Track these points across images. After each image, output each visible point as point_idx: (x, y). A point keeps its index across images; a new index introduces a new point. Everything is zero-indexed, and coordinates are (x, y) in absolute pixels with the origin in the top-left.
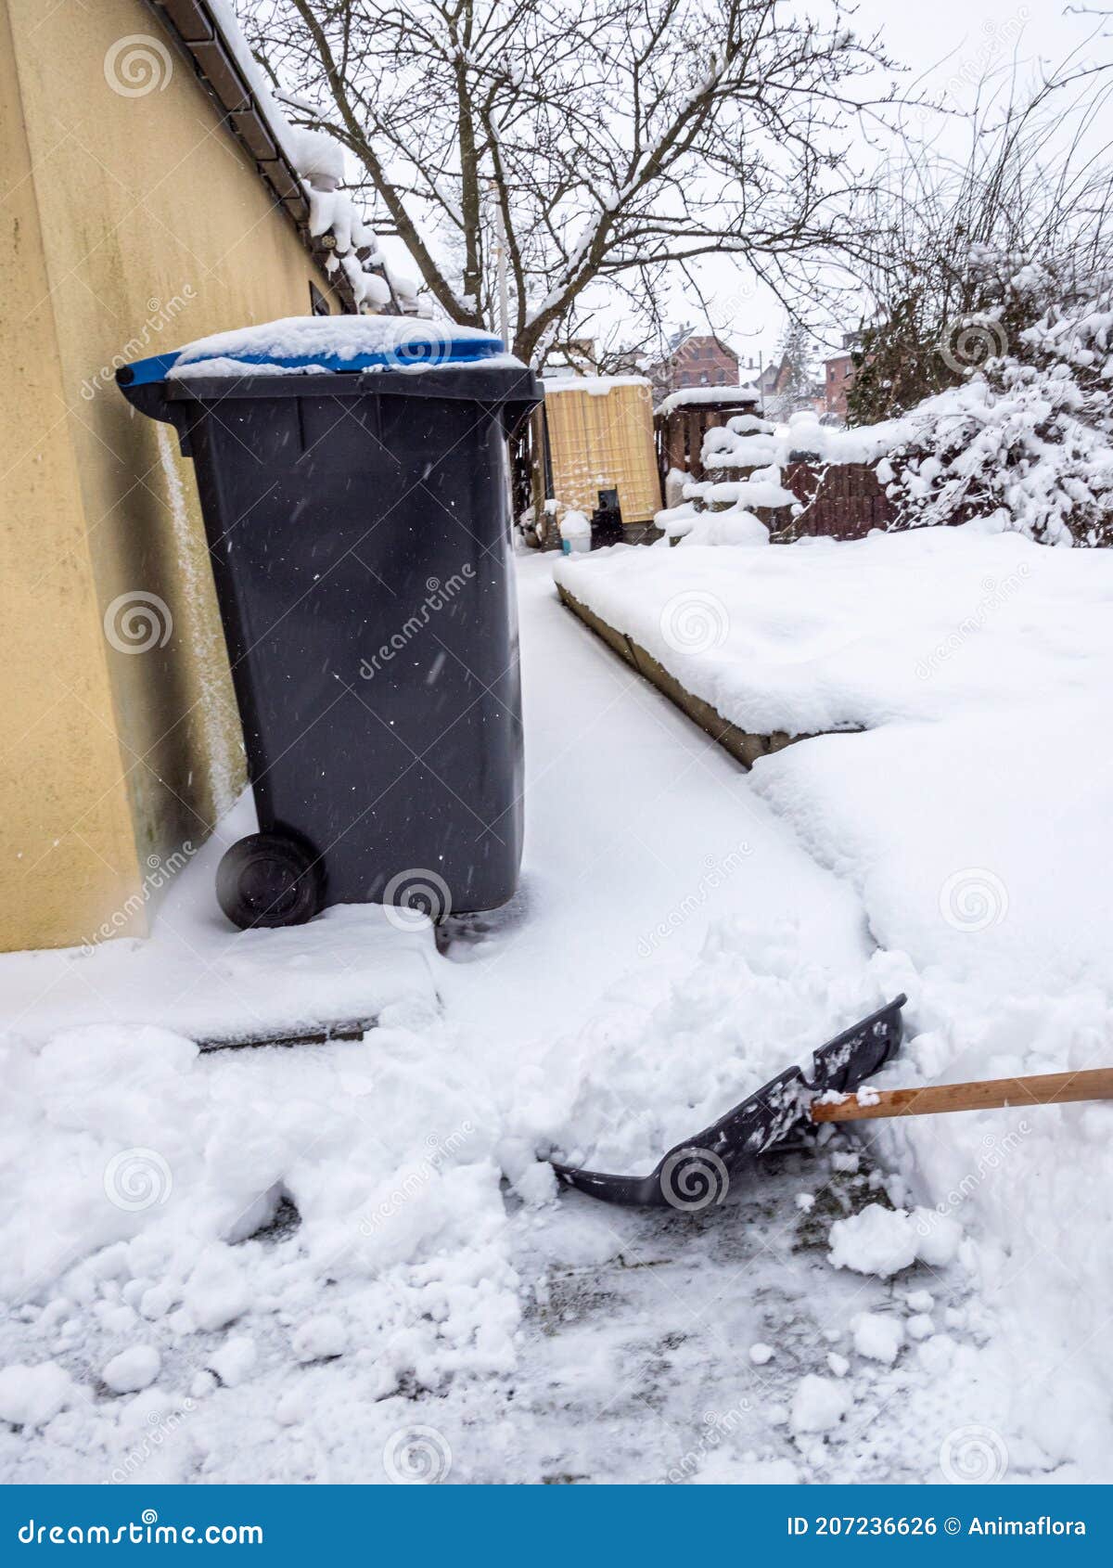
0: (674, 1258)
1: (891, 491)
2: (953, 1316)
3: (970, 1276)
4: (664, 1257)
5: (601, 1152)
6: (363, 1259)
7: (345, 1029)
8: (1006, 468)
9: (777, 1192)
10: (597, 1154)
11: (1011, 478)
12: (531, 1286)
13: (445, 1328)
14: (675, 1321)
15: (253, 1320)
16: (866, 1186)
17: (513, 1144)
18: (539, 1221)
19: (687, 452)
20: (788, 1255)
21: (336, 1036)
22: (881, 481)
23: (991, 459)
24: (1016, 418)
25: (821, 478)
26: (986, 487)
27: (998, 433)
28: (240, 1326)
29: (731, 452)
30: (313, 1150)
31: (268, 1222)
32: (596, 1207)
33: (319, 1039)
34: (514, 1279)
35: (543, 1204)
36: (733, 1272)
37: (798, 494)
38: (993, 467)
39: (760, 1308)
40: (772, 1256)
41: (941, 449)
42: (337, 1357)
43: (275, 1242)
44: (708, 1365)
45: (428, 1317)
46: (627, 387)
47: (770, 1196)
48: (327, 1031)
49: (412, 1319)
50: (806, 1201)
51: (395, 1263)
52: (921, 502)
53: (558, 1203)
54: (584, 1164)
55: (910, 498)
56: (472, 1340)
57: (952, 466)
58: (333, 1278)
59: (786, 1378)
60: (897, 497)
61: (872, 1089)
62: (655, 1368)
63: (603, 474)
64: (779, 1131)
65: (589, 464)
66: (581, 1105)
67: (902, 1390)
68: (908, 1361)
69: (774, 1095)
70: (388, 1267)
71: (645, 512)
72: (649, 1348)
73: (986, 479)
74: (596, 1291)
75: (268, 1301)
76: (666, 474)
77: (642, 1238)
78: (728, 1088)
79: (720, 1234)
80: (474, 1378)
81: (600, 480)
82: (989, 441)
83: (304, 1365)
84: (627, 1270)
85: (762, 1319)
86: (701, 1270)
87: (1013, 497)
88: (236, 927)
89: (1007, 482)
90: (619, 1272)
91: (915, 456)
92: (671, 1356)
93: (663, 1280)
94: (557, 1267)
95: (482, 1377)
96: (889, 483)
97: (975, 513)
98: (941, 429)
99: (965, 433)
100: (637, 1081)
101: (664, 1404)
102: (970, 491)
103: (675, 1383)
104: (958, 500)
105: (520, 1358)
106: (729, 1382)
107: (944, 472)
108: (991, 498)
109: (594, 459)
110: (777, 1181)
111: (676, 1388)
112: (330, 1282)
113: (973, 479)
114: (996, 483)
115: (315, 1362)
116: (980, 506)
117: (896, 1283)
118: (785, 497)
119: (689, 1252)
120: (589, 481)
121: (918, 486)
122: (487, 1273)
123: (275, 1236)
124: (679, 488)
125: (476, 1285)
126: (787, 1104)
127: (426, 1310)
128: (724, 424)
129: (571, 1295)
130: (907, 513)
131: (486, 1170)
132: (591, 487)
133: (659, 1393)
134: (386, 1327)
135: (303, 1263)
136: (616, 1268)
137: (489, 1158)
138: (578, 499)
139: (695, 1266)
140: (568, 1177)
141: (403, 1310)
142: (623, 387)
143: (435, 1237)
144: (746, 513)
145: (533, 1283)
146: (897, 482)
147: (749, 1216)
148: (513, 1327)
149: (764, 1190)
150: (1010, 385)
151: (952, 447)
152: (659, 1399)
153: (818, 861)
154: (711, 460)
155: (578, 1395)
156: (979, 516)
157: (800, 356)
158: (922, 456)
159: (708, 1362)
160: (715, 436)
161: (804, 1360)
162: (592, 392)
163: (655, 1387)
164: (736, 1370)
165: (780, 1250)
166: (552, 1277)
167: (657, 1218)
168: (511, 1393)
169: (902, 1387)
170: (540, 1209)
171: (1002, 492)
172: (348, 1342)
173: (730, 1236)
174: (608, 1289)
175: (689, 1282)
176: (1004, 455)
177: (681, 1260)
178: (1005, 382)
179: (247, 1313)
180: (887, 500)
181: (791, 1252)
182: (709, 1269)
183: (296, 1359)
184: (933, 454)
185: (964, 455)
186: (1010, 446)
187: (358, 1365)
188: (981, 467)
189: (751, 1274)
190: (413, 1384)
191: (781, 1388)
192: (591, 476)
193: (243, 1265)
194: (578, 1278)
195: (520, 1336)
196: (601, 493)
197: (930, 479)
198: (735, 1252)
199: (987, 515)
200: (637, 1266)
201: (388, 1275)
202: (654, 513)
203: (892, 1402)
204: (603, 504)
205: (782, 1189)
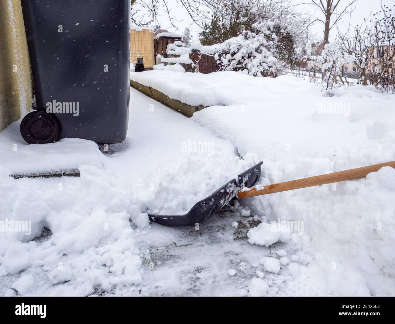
0: (194, 243)
1: (218, 62)
2: (294, 257)
3: (296, 245)
4: (190, 243)
5: (166, 209)
6: (78, 246)
7: (69, 172)
8: (247, 58)
9: (225, 223)
10: (164, 210)
11: (249, 61)
12: (143, 254)
13: (112, 269)
14: (198, 263)
15: (32, 269)
16: (253, 220)
17: (133, 207)
18: (144, 232)
19: (162, 50)
20: (233, 241)
21: (65, 174)
22: (216, 59)
23: (244, 56)
24: (251, 46)
25: (200, 57)
26: (242, 63)
27: (246, 49)
28: (27, 272)
29: (175, 51)
30: (58, 207)
31: (39, 235)
32: (164, 228)
33: (59, 175)
34: (137, 251)
35: (145, 227)
36: (215, 247)
37: (193, 61)
38: (244, 58)
39: (227, 258)
40: (228, 241)
41: (231, 52)
42: (68, 281)
43: (41, 242)
44: (213, 277)
45: (105, 265)
46: (147, 30)
47: (223, 224)
48: (62, 173)
49: (98, 266)
50: (236, 224)
51: (91, 247)
52: (226, 66)
53: (150, 227)
54: (159, 213)
55: (223, 64)
56: (123, 273)
57: (234, 57)
58: (66, 253)
59: (242, 280)
60: (220, 64)
61: (260, 185)
62: (194, 280)
63: (139, 53)
64: (228, 201)
65: (135, 50)
66: (159, 193)
67: (284, 282)
68: (284, 272)
69: (228, 188)
70: (88, 248)
71: (150, 65)
72: (191, 272)
73: (242, 61)
74: (168, 255)
75: (39, 262)
76: (157, 55)
77: (181, 237)
78: (209, 187)
79: (208, 235)
80: (125, 286)
81: (138, 55)
82: (243, 51)
83: (54, 285)
84: (177, 247)
85: (229, 261)
86: (204, 246)
87: (249, 66)
88: (28, 143)
89: (248, 62)
90: (175, 248)
91: (224, 54)
92: (198, 275)
93: (192, 250)
94: (152, 247)
95: (128, 286)
96: (217, 60)
97: (239, 70)
98: (232, 46)
99: (238, 48)
100: (177, 186)
101: (199, 291)
102: (238, 64)
103: (202, 284)
104: (235, 66)
105: (143, 278)
106: (222, 283)
107: (232, 58)
108: (244, 66)
109: (137, 49)
110: (224, 219)
111: (203, 286)
112: (64, 255)
113: (239, 61)
114: (245, 62)
115: (59, 283)
116: (241, 68)
117: (271, 248)
118: (190, 61)
119: (199, 241)
120: (135, 55)
121: (225, 61)
122: (127, 249)
123: (42, 240)
124: (160, 59)
125: (123, 253)
126: (231, 191)
127: (104, 263)
128: (173, 43)
129: (158, 256)
130: (222, 68)
131: (124, 214)
132: (136, 57)
133: (197, 288)
134: (88, 269)
135: (53, 247)
136: (174, 247)
137: (125, 211)
138: (132, 60)
139: (202, 245)
140: (153, 218)
141: (95, 263)
142: (146, 30)
143: (106, 237)
144: (179, 65)
145: (144, 253)
146: (220, 60)
147: (217, 230)
148: (139, 267)
149: (220, 222)
150: (249, 38)
151: (234, 52)
152: (197, 290)
153: (217, 137)
154: (169, 52)
155: (166, 290)
156: (240, 70)
157: (188, 38)
158: (226, 53)
159: (213, 276)
160: (170, 46)
161: (247, 274)
162: (137, 30)
163: (195, 286)
164: (224, 279)
165: (230, 240)
166: (151, 251)
167: (186, 231)
168: (140, 291)
169: (284, 281)
170: (143, 229)
171: (246, 65)
172: (73, 275)
173: (211, 236)
174: (172, 254)
175: (201, 250)
176: (247, 55)
177: (196, 244)
178: (248, 37)
179: (30, 266)
180: (217, 64)
181: (234, 240)
182: (207, 246)
183: (50, 283)
184: (229, 53)
185: (237, 54)
186: (249, 53)
187: (77, 284)
188: (241, 58)
189: (222, 247)
190: (100, 290)
191: (241, 284)
192: (135, 54)
193: (28, 250)
194: (160, 251)
195: (142, 270)
196: (138, 59)
197: (228, 60)
198: (214, 241)
199: (242, 70)
200: (181, 246)
201: (88, 251)
202: (152, 66)
203: (282, 286)
204: (139, 62)
205: (226, 222)
